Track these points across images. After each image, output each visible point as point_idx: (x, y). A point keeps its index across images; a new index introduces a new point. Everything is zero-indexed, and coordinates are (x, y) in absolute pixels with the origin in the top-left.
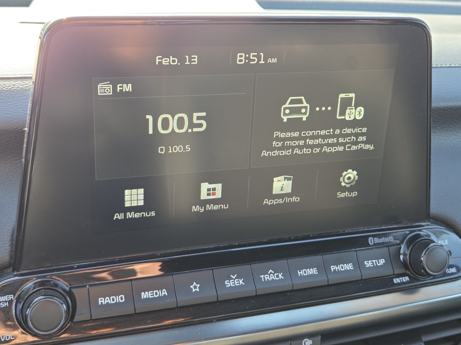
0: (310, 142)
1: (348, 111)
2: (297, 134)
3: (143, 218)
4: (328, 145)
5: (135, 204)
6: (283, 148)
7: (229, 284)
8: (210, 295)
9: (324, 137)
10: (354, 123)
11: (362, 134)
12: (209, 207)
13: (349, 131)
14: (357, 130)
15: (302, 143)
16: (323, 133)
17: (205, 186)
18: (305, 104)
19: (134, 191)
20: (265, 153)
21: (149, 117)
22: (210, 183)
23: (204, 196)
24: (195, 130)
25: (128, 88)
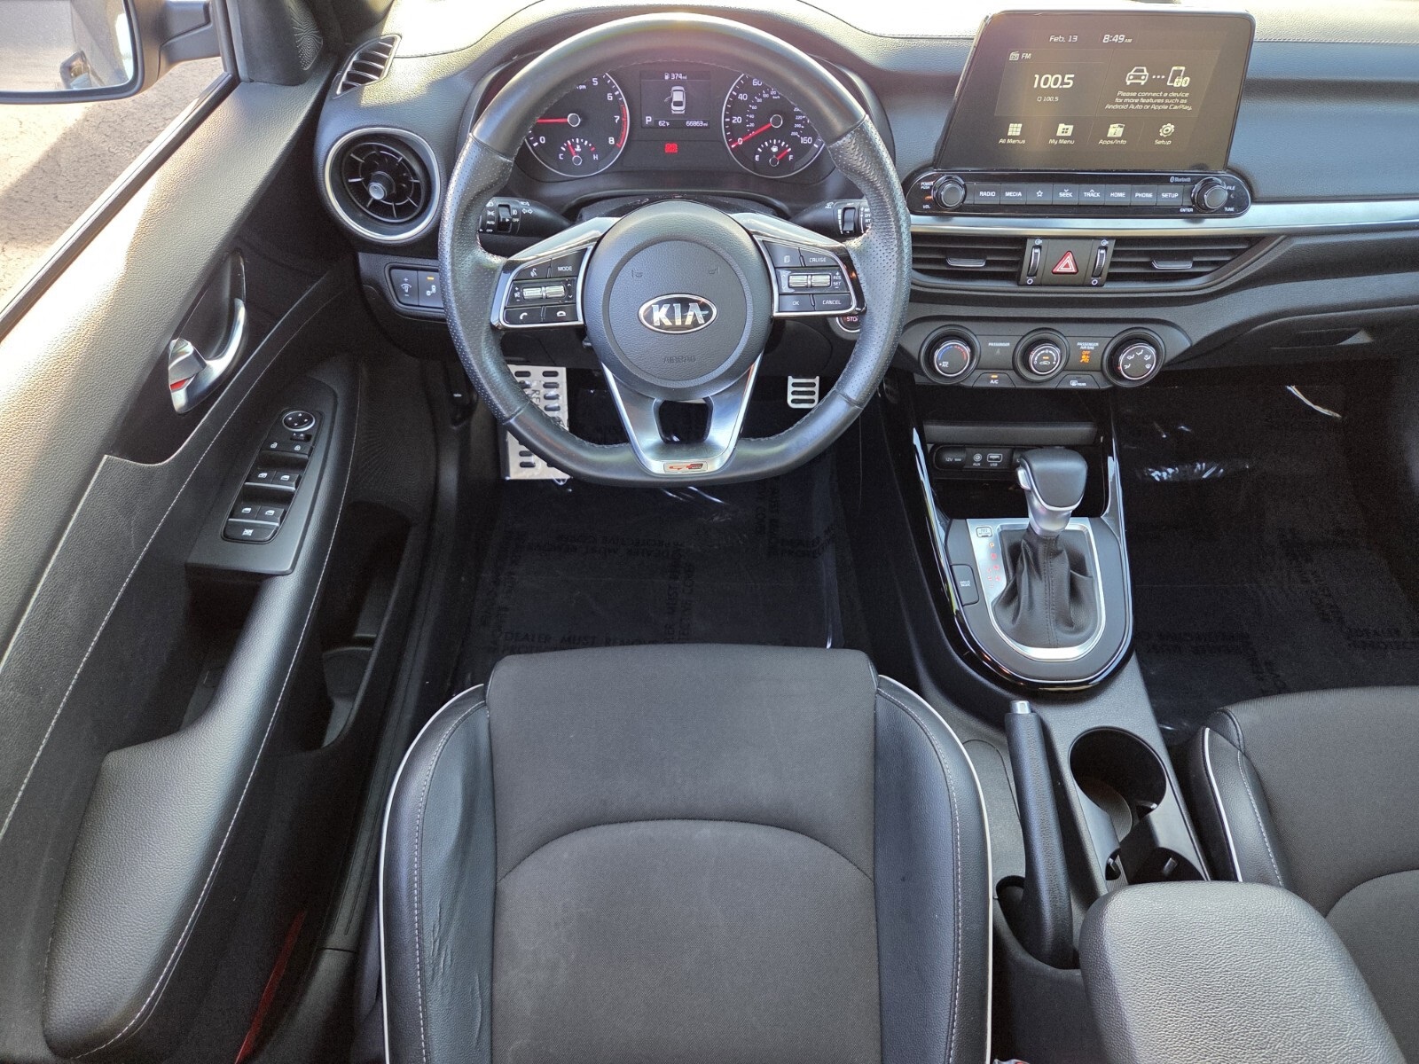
0: (1143, 101)
1: (1176, 80)
2: (1134, 94)
3: (1016, 144)
4: (1156, 104)
5: (1014, 134)
6: (1122, 103)
7: (1061, 195)
8: (1048, 200)
9: (1155, 98)
10: (1180, 89)
11: (1184, 98)
12: (1061, 141)
13: (1174, 94)
14: (1181, 95)
15: (1137, 101)
16: (1154, 95)
17: (1062, 126)
18: (1146, 73)
19: (1016, 125)
20: (1108, 107)
21: (1037, 76)
22: (1066, 124)
23: (1059, 133)
24: (1065, 86)
25: (1028, 56)
